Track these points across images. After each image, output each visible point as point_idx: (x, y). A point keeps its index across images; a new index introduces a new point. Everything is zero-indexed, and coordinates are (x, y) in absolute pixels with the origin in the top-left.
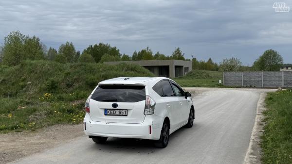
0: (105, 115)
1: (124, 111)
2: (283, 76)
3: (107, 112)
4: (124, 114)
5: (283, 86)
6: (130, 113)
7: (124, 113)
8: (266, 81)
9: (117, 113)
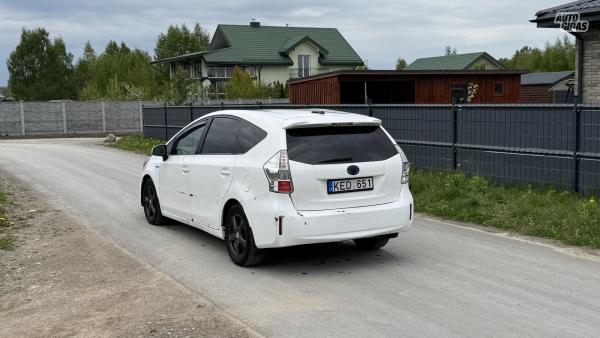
0: (330, 192)
1: (367, 182)
2: (64, 110)
3: (331, 186)
4: (367, 187)
5: (65, 132)
6: (378, 184)
7: (366, 185)
8: (30, 122)
9: (354, 186)
